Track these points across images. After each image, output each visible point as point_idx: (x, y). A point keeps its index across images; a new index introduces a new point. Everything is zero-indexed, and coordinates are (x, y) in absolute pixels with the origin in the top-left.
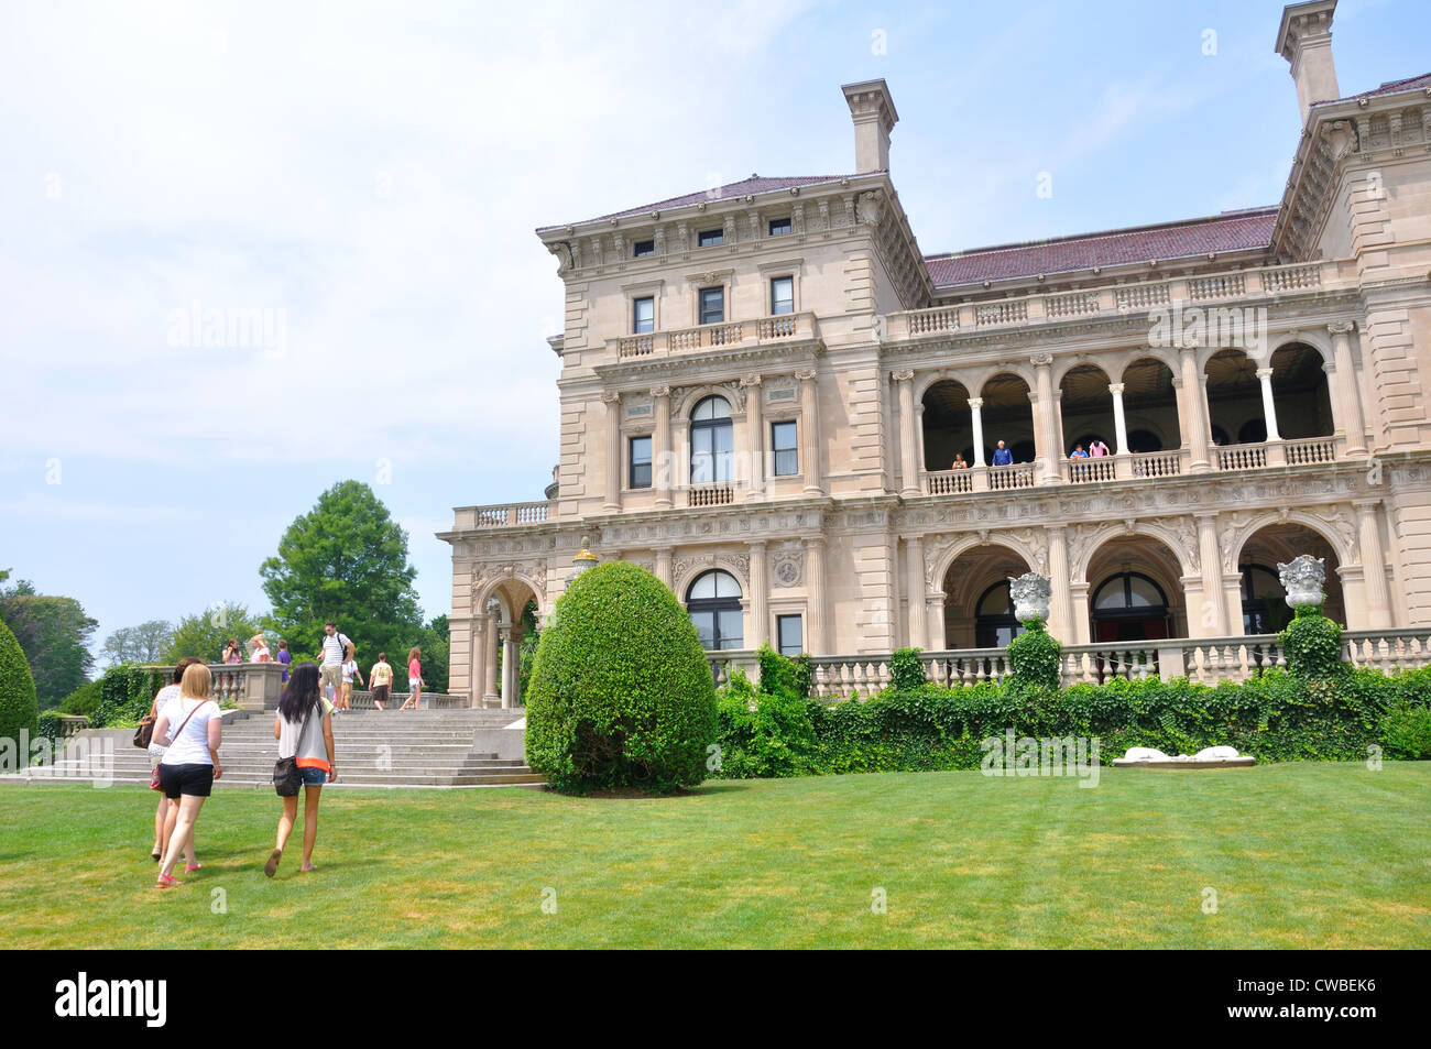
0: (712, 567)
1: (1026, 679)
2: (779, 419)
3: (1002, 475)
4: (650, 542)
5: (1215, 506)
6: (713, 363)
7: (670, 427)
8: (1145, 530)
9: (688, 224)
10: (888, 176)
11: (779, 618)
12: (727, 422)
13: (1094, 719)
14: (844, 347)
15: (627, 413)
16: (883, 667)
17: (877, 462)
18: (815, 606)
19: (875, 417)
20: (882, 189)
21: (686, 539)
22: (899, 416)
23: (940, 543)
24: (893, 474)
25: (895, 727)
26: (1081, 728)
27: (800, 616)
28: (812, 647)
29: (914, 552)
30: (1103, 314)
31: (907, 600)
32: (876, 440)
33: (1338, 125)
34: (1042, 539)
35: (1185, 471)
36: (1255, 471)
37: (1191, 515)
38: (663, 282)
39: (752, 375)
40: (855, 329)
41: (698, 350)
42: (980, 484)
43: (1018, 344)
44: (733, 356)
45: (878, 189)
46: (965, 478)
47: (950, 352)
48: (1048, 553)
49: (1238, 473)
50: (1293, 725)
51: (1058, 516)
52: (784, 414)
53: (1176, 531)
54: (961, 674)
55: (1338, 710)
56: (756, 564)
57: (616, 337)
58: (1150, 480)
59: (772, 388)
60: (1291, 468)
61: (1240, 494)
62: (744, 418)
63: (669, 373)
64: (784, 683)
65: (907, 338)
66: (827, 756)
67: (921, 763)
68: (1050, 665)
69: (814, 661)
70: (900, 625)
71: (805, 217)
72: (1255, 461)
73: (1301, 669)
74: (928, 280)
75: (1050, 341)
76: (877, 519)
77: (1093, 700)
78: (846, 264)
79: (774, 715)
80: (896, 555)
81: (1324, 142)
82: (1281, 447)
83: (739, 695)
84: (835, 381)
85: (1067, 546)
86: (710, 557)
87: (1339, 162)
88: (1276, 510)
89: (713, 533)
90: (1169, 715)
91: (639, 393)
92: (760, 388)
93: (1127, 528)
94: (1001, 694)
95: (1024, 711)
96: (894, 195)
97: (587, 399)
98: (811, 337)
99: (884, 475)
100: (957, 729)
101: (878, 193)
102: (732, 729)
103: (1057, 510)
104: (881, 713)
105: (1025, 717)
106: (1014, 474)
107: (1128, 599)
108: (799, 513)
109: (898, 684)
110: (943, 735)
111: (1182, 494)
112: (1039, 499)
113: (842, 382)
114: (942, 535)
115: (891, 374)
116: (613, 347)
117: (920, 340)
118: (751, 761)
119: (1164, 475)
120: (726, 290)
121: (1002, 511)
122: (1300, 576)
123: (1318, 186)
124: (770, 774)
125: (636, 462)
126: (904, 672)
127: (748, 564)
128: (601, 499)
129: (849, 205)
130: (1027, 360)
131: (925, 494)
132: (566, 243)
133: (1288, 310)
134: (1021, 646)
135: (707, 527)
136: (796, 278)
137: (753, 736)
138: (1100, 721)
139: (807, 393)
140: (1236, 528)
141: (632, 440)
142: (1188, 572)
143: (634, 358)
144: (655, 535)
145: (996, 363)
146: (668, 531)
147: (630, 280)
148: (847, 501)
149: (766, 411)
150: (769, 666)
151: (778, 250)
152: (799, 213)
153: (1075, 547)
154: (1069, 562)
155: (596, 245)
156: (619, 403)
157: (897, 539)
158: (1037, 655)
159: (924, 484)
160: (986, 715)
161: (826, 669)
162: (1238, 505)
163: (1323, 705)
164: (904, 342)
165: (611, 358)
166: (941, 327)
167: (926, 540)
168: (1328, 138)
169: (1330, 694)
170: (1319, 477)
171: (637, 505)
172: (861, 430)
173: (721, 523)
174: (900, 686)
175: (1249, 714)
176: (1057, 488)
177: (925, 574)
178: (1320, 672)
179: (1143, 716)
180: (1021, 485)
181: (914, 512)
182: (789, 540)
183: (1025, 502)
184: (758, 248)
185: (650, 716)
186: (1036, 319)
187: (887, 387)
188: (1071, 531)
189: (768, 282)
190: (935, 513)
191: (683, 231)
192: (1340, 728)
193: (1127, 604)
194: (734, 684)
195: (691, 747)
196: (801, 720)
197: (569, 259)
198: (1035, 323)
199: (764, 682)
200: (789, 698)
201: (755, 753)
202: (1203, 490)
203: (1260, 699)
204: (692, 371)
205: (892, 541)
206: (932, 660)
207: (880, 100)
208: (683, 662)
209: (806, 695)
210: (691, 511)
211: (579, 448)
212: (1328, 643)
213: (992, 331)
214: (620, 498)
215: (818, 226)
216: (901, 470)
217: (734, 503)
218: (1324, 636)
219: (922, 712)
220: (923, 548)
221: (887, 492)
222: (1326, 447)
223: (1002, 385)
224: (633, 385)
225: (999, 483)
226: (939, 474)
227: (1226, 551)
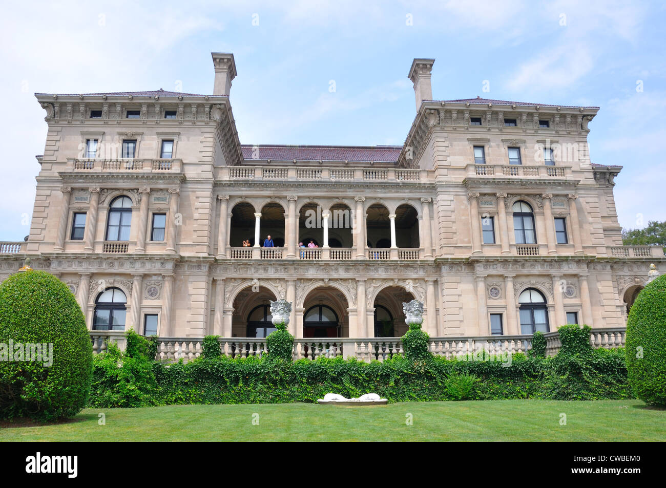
0: (112, 286)
1: (275, 355)
2: (157, 212)
3: (267, 252)
4: (78, 269)
5: (365, 276)
6: (125, 178)
7: (98, 209)
8: (333, 284)
9: (122, 105)
10: (228, 99)
11: (146, 315)
12: (129, 210)
13: (309, 378)
14: (196, 179)
15: (74, 199)
16: (198, 345)
17: (206, 239)
18: (166, 310)
19: (207, 217)
20: (224, 104)
21: (98, 270)
22: (219, 218)
23: (234, 283)
24: (213, 246)
25: (202, 378)
26: (302, 382)
27: (157, 315)
28: (162, 333)
29: (220, 287)
30: (323, 180)
31: (214, 311)
32: (206, 228)
33: (432, 111)
34: (284, 285)
35: (354, 258)
36: (385, 261)
37: (355, 279)
38: (104, 133)
39: (145, 187)
40: (202, 171)
41: (118, 170)
42: (256, 255)
43: (282, 189)
44: (137, 176)
45: (222, 104)
46: (249, 252)
47: (248, 189)
48: (286, 292)
49: (377, 261)
50: (406, 383)
51: (292, 274)
52: (160, 209)
53: (347, 286)
54: (240, 351)
55: (426, 376)
56: (136, 286)
57: (73, 157)
58: (338, 261)
59: (155, 195)
60: (401, 261)
61: (377, 271)
62: (139, 209)
63: (101, 181)
64: (140, 352)
65: (228, 179)
66: (162, 394)
67: (215, 399)
68: (288, 348)
69: (160, 340)
70: (209, 324)
71: (184, 112)
72: (385, 256)
73: (411, 355)
74: (241, 154)
75: (297, 189)
76: (203, 268)
77: (309, 368)
78: (202, 138)
79: (132, 370)
80: (211, 288)
81: (426, 118)
82: (397, 251)
83: (112, 357)
84: (189, 196)
85: (296, 289)
86: (111, 280)
87: (431, 128)
88: (392, 280)
89: (115, 268)
90: (347, 377)
91: (83, 189)
92: (149, 194)
93: (325, 282)
94: (261, 363)
95: (273, 373)
96: (230, 109)
97: (52, 189)
98: (179, 172)
99: (209, 246)
100: (236, 381)
101: (222, 106)
102: (106, 378)
103: (292, 271)
104: (195, 370)
105: (273, 376)
106: (273, 252)
107: (321, 318)
108: (162, 261)
109: (206, 354)
110: (228, 384)
111: (351, 269)
112: (284, 265)
113: (192, 197)
114: (235, 279)
115: (218, 196)
116: (71, 162)
117: (234, 181)
118: (115, 397)
119: (344, 259)
120: (138, 143)
121: (266, 270)
122: (413, 309)
123: (421, 137)
124: (126, 405)
125: (76, 226)
126: (210, 349)
127: (132, 286)
128: (54, 244)
129: (207, 109)
130: (285, 197)
131: (228, 257)
132: (52, 104)
133: (405, 189)
134: (274, 337)
135: (111, 264)
136: (175, 142)
137: (118, 382)
138: (312, 379)
139: (174, 200)
140: (374, 287)
141: (75, 214)
142: (351, 306)
143: (82, 170)
144: (81, 266)
145: (270, 197)
146: (89, 264)
147: (85, 130)
148: (188, 257)
149: (151, 206)
150: (132, 340)
151: (168, 126)
152: (181, 109)
153: (300, 290)
154: (296, 297)
155: (69, 108)
156: (71, 192)
157: (212, 279)
158: (282, 343)
159: (228, 253)
160: (253, 374)
161: (166, 345)
162: (376, 276)
163: (420, 374)
164: (226, 181)
165: (69, 168)
166: (245, 176)
167: (227, 281)
168: (428, 116)
169: (423, 368)
170: (412, 266)
171: (74, 248)
172: (200, 222)
173: (119, 262)
174: (207, 356)
175: (385, 377)
176: (294, 261)
177: (224, 298)
178: (419, 357)
179: (334, 377)
180: (276, 258)
181: (222, 266)
182: (155, 275)
183: (277, 266)
184: (157, 123)
185: (44, 371)
186: (291, 178)
187: (215, 203)
188: (298, 282)
189: (161, 141)
190: (232, 268)
191: (119, 108)
192: (427, 385)
193: (320, 320)
194: (110, 350)
195: (70, 391)
196: (148, 373)
197: (52, 113)
198: (291, 180)
199: (128, 351)
200: (142, 360)
201: (118, 392)
202: (361, 268)
203: (391, 369)
204: (114, 181)
205: (209, 280)
206: (225, 342)
207: (230, 63)
208: (72, 337)
209: (153, 358)
210: (104, 255)
211: (44, 215)
212: (424, 343)
213: (270, 181)
214: (64, 244)
215: (190, 117)
216: (218, 245)
217: (128, 253)
218: (422, 339)
219: (218, 371)
220: (225, 285)
221: (209, 255)
222: (415, 253)
223: (271, 209)
224: (80, 184)
225: (266, 255)
226: (236, 248)
227: (369, 297)
